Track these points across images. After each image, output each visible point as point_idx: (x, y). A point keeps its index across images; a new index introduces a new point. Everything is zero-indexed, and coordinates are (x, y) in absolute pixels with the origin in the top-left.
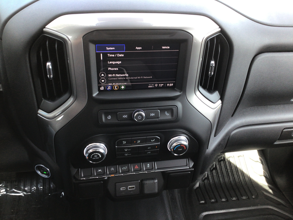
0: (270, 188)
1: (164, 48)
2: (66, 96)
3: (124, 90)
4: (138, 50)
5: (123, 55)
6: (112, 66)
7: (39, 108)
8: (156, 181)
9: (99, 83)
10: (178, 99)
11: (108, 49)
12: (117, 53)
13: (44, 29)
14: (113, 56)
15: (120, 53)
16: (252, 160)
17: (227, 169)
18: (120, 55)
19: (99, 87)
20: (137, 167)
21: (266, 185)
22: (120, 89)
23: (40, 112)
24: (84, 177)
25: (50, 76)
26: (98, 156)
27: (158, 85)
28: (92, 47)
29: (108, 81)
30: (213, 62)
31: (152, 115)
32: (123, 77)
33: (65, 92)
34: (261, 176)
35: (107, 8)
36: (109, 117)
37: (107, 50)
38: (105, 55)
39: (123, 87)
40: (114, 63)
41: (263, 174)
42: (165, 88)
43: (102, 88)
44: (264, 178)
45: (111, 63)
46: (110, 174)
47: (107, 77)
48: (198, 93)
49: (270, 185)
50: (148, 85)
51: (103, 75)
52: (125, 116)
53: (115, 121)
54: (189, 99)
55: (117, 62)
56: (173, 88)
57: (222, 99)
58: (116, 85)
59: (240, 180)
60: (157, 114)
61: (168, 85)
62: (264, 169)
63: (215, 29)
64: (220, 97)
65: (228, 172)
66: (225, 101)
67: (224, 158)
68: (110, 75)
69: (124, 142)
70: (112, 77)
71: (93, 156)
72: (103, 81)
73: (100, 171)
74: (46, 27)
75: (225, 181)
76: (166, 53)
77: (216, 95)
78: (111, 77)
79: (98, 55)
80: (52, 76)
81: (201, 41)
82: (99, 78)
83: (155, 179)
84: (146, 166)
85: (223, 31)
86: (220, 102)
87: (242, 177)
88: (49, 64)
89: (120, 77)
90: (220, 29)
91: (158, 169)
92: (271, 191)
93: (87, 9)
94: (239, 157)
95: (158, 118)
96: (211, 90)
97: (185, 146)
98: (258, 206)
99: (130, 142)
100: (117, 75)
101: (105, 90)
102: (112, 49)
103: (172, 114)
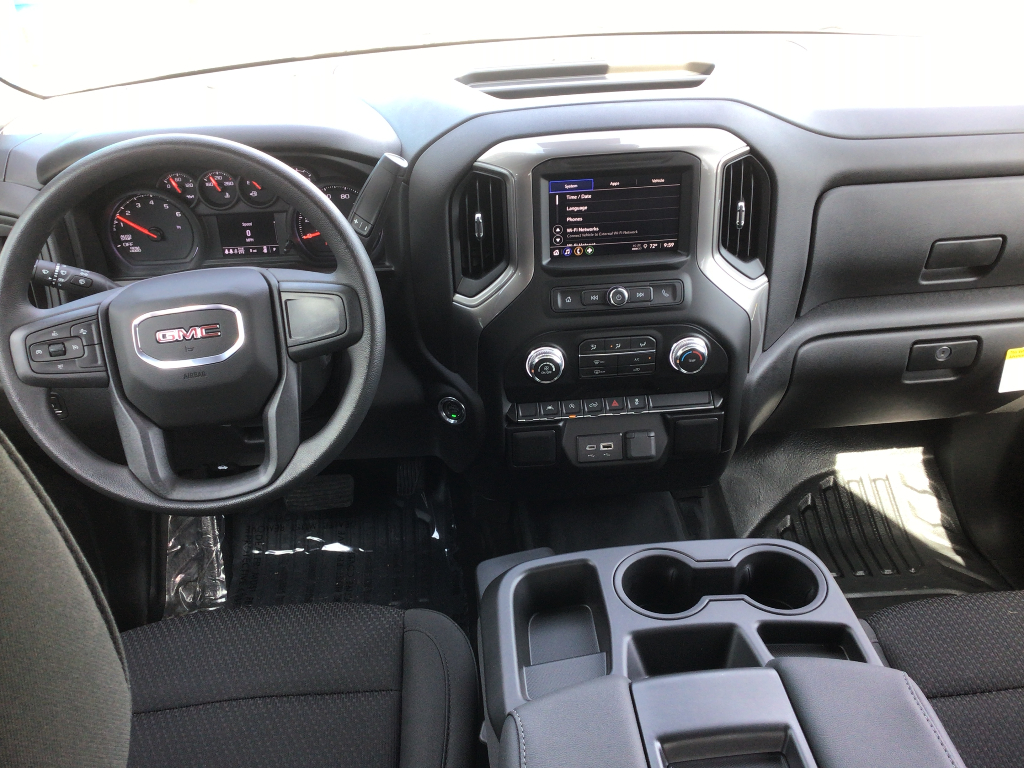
0: (958, 552)
1: (654, 181)
2: (502, 265)
3: (593, 254)
4: (615, 187)
5: (590, 197)
6: (574, 214)
7: (456, 292)
8: (653, 434)
9: (551, 244)
10: (683, 268)
11: (567, 187)
12: (581, 193)
13: (476, 164)
14: (575, 197)
15: (586, 193)
16: (912, 488)
17: (843, 508)
18: (586, 197)
19: (552, 251)
20: (615, 404)
21: (947, 548)
22: (584, 254)
23: (458, 297)
24: (523, 417)
25: (479, 235)
26: (551, 368)
27: (649, 246)
28: (544, 184)
29: (567, 239)
30: (742, 204)
31: (640, 295)
32: (589, 232)
33: (498, 263)
34: (935, 526)
35: (566, 128)
36: (569, 300)
37: (566, 190)
38: (563, 197)
39: (590, 250)
40: (576, 209)
41: (940, 522)
42: (661, 250)
43: (556, 253)
44: (942, 530)
45: (571, 209)
46: (568, 414)
47: (564, 234)
48: (717, 256)
49: (957, 547)
50: (631, 246)
51: (558, 230)
52: (595, 298)
53: (579, 307)
54: (702, 268)
55: (581, 208)
56: (674, 251)
57: (768, 272)
58: (579, 247)
59: (880, 536)
60: (648, 293)
61: (665, 245)
62: (942, 509)
63: (738, 148)
64: (763, 270)
65: (845, 516)
66: (774, 278)
67: (836, 483)
68: (569, 230)
69: (594, 347)
70: (573, 233)
71: (542, 369)
72: (558, 240)
73: (550, 408)
74: (480, 159)
75: (837, 538)
76: (659, 190)
77: (755, 266)
78: (571, 233)
79: (552, 198)
80: (482, 235)
81: (715, 167)
82: (552, 235)
83: (650, 431)
84: (633, 402)
85: (753, 151)
86: (764, 279)
87: (882, 527)
88: (478, 216)
89: (585, 232)
90: (748, 148)
91: (654, 408)
92: (959, 559)
93: (537, 130)
94: (874, 481)
95: (650, 301)
96: (745, 256)
97: (703, 354)
98: (921, 587)
99: (603, 347)
100: (581, 230)
101: (561, 255)
102: (572, 186)
103: (674, 295)
